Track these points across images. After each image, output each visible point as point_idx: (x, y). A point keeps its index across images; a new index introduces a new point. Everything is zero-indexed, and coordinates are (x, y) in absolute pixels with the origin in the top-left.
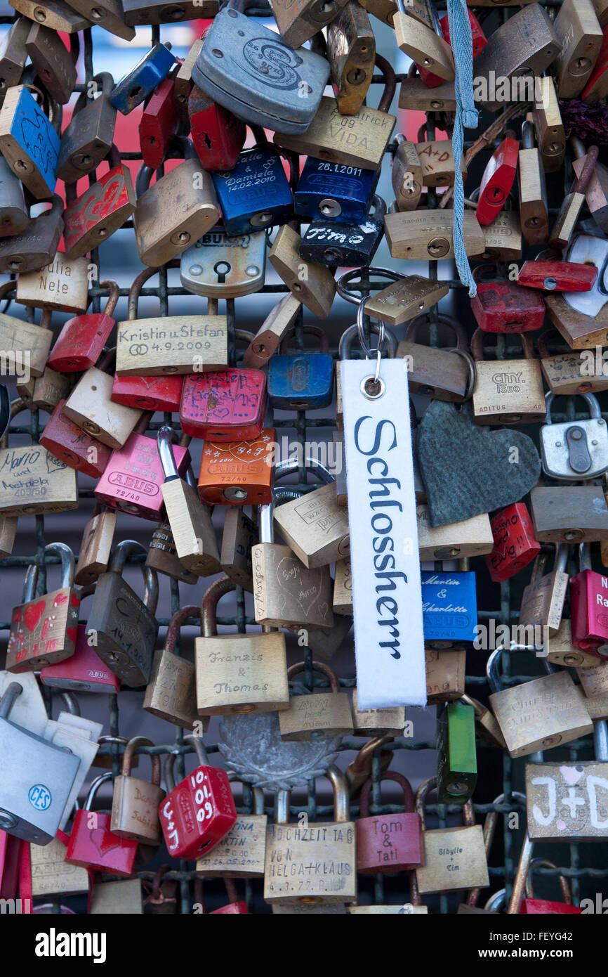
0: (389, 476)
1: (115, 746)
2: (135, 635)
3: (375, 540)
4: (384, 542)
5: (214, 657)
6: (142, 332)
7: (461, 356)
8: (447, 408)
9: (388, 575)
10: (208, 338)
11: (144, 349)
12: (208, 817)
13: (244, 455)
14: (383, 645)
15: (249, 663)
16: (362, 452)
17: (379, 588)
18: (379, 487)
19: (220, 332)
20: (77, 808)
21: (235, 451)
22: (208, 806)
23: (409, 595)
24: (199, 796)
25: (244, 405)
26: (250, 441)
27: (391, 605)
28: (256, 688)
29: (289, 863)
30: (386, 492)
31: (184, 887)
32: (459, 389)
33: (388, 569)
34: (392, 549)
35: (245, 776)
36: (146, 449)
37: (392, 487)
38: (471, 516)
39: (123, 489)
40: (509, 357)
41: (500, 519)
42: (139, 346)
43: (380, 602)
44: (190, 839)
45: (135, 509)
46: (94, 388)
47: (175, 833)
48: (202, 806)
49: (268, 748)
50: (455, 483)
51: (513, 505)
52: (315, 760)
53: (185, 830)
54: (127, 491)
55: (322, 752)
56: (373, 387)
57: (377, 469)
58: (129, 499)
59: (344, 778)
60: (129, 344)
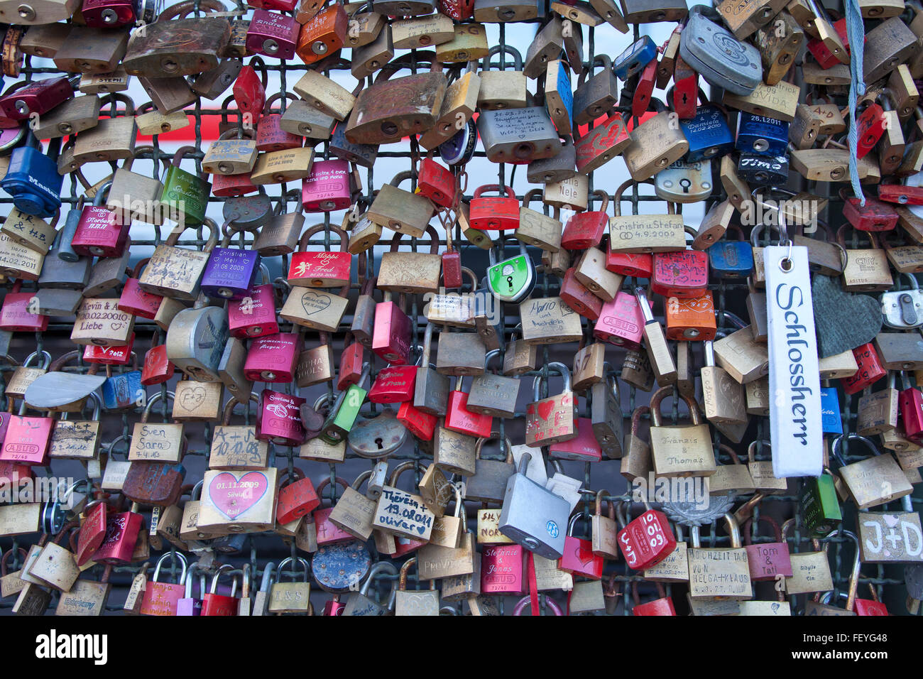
0: (799, 324)
1: (587, 495)
2: (617, 425)
3: (791, 366)
4: (796, 368)
5: (665, 440)
6: (627, 224)
7: (835, 246)
8: (826, 280)
9: (799, 390)
10: (672, 229)
11: (630, 236)
12: (660, 544)
13: (695, 307)
14: (796, 435)
15: (687, 445)
16: (781, 307)
17: (794, 398)
18: (792, 331)
19: (679, 226)
21: (689, 304)
22: (659, 537)
23: (814, 402)
24: (651, 530)
25: (697, 274)
26: (698, 298)
27: (801, 409)
28: (695, 461)
29: (707, 575)
30: (797, 334)
31: (627, 586)
32: (836, 267)
33: (799, 386)
34: (802, 372)
35: (673, 517)
36: (627, 302)
37: (801, 331)
38: (843, 351)
39: (614, 328)
40: (860, 247)
41: (859, 353)
42: (626, 233)
43: (795, 407)
44: (646, 558)
45: (620, 341)
46: (595, 261)
47: (633, 553)
48: (654, 536)
50: (833, 329)
51: (865, 345)
52: (719, 507)
53: (641, 552)
54: (618, 330)
55: (724, 502)
56: (786, 265)
57: (791, 318)
58: (619, 335)
59: (735, 520)
60: (619, 232)
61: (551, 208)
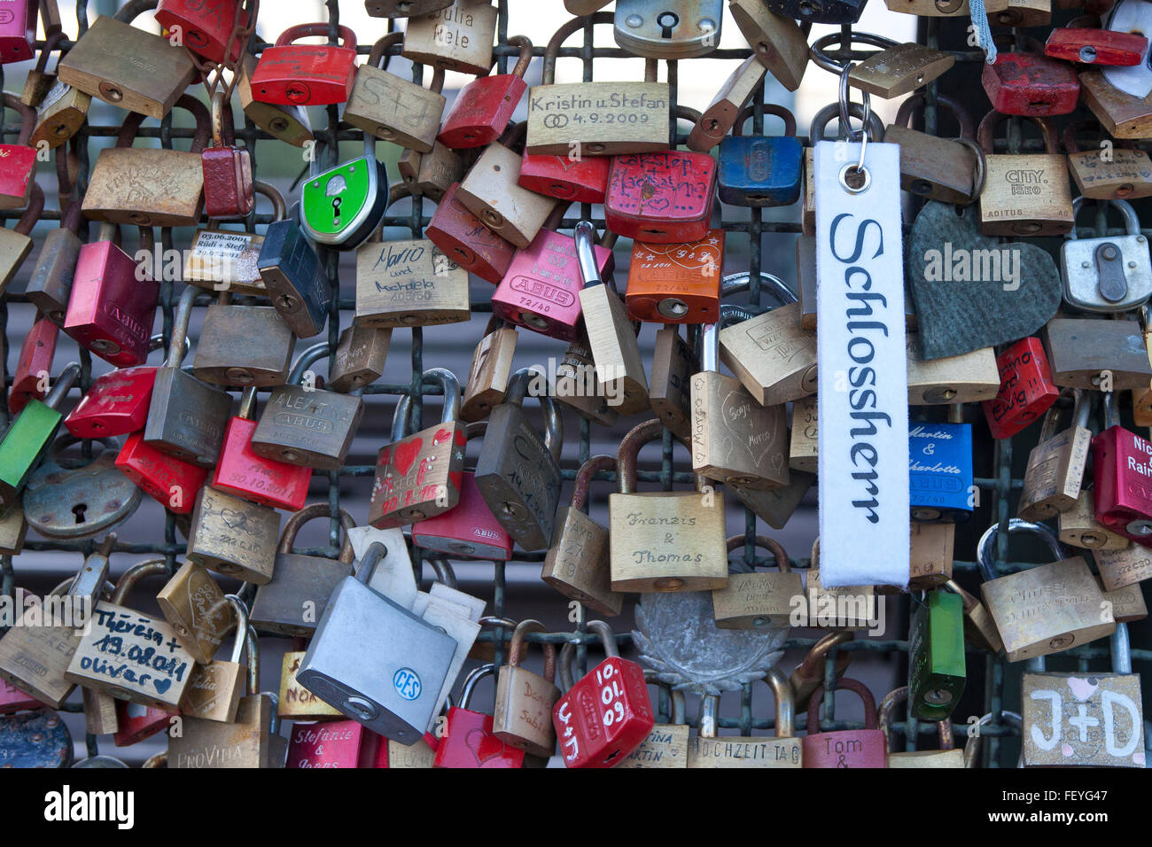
0: (873, 290)
1: (499, 630)
2: (536, 483)
3: (852, 370)
4: (863, 375)
5: (633, 518)
6: (561, 100)
7: (967, 147)
8: (947, 212)
9: (867, 416)
10: (645, 109)
11: (563, 121)
12: (619, 720)
13: (684, 260)
14: (857, 504)
15: (676, 528)
16: (839, 259)
17: (854, 432)
18: (859, 304)
19: (660, 104)
20: (449, 707)
21: (674, 255)
22: (619, 707)
23: (894, 440)
24: (607, 694)
25: (688, 195)
26: (693, 243)
27: (869, 454)
28: (687, 558)
30: (868, 311)
32: (963, 187)
33: (867, 408)
34: (873, 383)
35: (665, 676)
36: (559, 249)
37: (875, 304)
38: (972, 349)
39: (529, 297)
40: (1024, 151)
41: (1009, 356)
42: (557, 117)
43: (856, 449)
44: (593, 749)
45: (542, 323)
46: (497, 168)
47: (574, 740)
48: (611, 706)
49: (695, 640)
50: (954, 307)
51: (1024, 340)
52: (753, 659)
53: (587, 736)
54: (534, 300)
55: (764, 648)
56: (855, 178)
57: (858, 281)
58: (536, 310)
59: (789, 684)
60: (545, 113)
61: (428, 72)
